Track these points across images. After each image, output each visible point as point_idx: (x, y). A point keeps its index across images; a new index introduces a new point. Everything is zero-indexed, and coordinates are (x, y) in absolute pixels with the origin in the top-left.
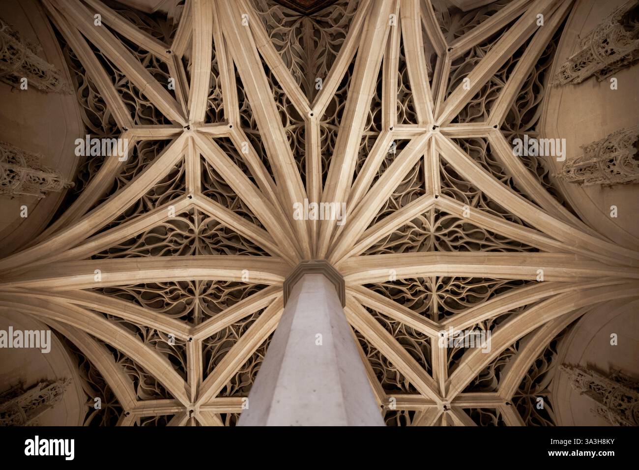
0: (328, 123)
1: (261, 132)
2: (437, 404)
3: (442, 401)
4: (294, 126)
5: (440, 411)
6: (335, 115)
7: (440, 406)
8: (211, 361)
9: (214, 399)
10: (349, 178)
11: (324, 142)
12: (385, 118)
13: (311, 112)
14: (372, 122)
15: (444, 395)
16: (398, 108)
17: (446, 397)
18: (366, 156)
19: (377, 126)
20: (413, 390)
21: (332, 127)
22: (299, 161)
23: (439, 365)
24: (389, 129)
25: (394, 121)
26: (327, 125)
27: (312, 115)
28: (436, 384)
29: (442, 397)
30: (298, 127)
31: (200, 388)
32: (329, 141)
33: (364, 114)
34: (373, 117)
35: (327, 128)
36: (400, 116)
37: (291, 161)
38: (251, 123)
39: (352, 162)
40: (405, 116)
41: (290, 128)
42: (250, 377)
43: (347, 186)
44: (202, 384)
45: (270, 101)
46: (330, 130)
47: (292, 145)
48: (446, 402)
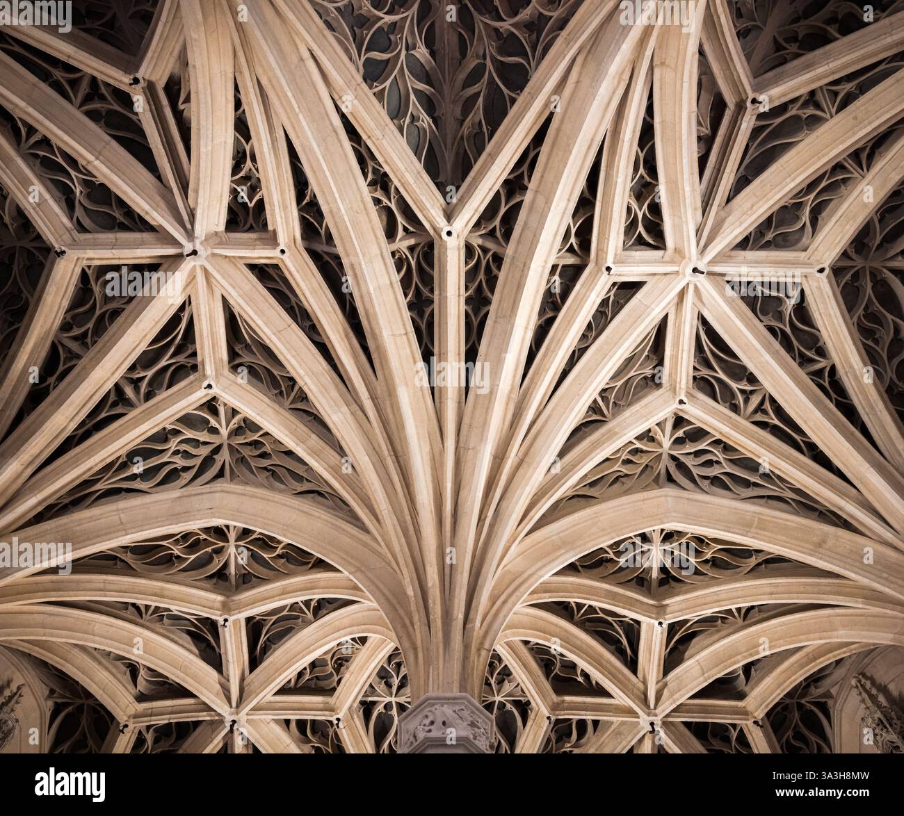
0: (481, 236)
1: (340, 250)
2: (638, 718)
3: (649, 715)
4: (412, 242)
5: (643, 728)
6: (497, 222)
7: (644, 721)
8: (262, 640)
9: (270, 698)
10: (517, 366)
11: (471, 275)
12: (598, 240)
13: (448, 229)
14: (573, 240)
15: (652, 706)
16: (629, 209)
17: (655, 708)
18: (557, 308)
19: (580, 246)
20: (601, 692)
21: (490, 245)
22: (421, 314)
23: (650, 660)
24: (604, 269)
25: (616, 247)
26: (480, 241)
27: (449, 233)
28: (641, 686)
29: (648, 707)
30: (419, 244)
31: (246, 683)
32: (482, 276)
33: (556, 234)
34: (573, 231)
35: (479, 246)
36: (631, 227)
37: (405, 329)
38: (323, 232)
39: (525, 332)
40: (641, 229)
41: (403, 244)
42: (329, 662)
43: (512, 388)
44: (250, 678)
45: (363, 202)
46: (485, 250)
47: (406, 283)
48: (654, 718)
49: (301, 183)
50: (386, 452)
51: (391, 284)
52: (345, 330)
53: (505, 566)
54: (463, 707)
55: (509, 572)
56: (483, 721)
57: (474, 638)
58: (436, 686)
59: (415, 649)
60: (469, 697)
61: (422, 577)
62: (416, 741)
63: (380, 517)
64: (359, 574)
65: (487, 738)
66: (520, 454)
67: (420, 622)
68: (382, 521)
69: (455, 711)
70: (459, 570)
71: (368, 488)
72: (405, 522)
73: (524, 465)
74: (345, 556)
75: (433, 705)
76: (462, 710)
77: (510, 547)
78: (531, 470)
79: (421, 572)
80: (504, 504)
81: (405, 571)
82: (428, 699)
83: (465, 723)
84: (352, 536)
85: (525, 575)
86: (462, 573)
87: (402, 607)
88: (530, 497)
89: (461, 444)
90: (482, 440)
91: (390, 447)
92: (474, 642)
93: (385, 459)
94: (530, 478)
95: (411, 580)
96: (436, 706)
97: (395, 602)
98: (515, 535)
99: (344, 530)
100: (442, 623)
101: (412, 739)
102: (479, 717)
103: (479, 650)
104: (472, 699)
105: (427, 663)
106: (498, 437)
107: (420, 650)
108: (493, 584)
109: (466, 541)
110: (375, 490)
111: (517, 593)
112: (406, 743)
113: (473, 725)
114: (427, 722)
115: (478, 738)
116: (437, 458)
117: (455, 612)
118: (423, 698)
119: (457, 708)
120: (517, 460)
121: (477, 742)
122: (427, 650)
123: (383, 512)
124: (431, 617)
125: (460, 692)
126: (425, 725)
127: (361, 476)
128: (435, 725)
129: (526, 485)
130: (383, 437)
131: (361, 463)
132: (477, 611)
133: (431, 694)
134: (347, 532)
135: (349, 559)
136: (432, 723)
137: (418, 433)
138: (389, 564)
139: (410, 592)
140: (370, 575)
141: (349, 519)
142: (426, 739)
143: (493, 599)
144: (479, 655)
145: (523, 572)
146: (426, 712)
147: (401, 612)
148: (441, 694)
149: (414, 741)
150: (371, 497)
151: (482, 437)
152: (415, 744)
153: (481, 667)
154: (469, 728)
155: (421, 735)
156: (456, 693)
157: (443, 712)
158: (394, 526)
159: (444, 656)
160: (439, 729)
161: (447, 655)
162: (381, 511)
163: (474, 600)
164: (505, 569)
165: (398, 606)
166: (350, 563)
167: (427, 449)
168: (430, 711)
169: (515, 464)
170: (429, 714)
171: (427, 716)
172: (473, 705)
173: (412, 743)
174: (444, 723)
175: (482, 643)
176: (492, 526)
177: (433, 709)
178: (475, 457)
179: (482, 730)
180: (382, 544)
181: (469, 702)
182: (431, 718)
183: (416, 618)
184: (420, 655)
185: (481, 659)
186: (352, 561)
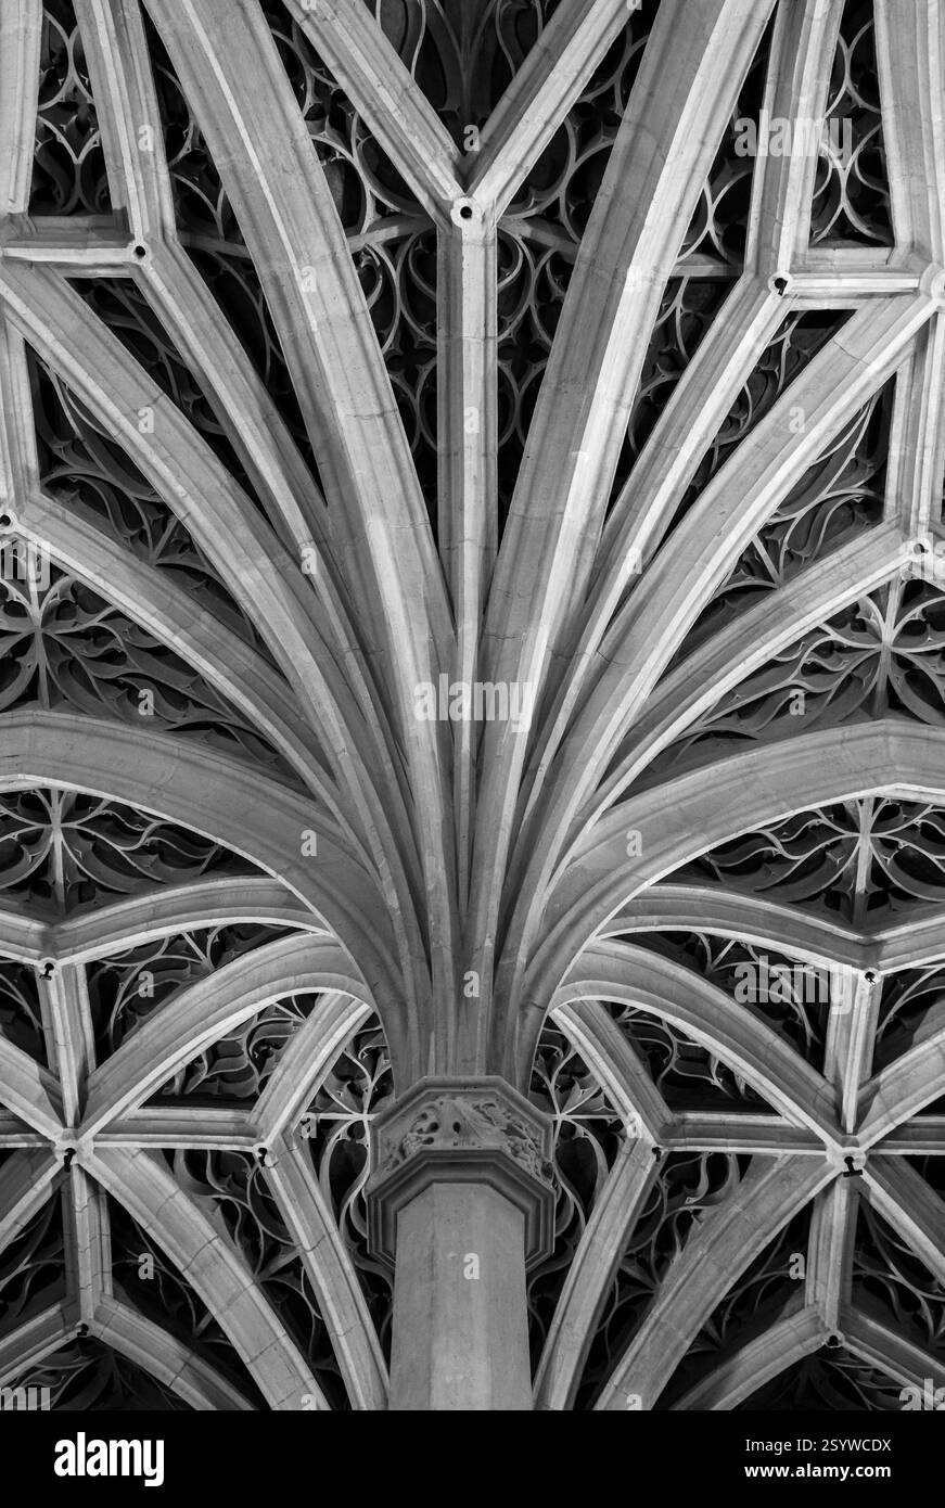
0: (529, 220)
1: (252, 250)
2: (824, 1149)
3: (843, 1144)
4: (393, 232)
5: (833, 1168)
6: (561, 191)
7: (834, 1155)
8: (118, 1006)
9: (135, 1111)
10: (600, 477)
11: (509, 300)
12: (761, 225)
13: (462, 203)
14: (710, 227)
15: (850, 1127)
16: (822, 164)
17: (856, 1131)
18: (678, 365)
19: (725, 240)
20: (755, 1103)
21: (547, 238)
22: (412, 378)
23: (847, 1046)
24: (771, 284)
25: (797, 239)
26: (527, 231)
27: (466, 213)
28: (830, 1092)
29: (843, 1130)
30: (407, 238)
31: (90, 1083)
32: (530, 301)
33: (677, 214)
34: (712, 208)
35: (525, 240)
36: (825, 201)
38: (218, 213)
39: (616, 412)
40: (844, 204)
41: (375, 237)
42: (244, 1049)
43: (590, 520)
44: (97, 1075)
46: (537, 249)
47: (382, 315)
48: (854, 1149)
49: (174, 115)
50: (345, 644)
51: (353, 315)
52: (263, 410)
53: (574, 860)
54: (493, 1101)
55: (582, 869)
56: (531, 1126)
57: (515, 985)
58: (442, 1065)
59: (403, 1005)
60: (504, 1082)
61: (416, 873)
62: (405, 1157)
63: (334, 767)
64: (295, 874)
65: (539, 1156)
66: (605, 648)
67: (411, 954)
68: (338, 775)
69: (477, 1108)
70: (487, 861)
71: (310, 713)
72: (383, 775)
73: (613, 669)
74: (268, 842)
75: (437, 1096)
76: (491, 1105)
77: (584, 823)
78: (625, 677)
79: (415, 866)
80: (573, 742)
81: (382, 864)
82: (427, 1086)
83: (497, 1129)
84: (282, 805)
85: (614, 876)
86: (492, 867)
87: (375, 929)
88: (623, 731)
89: (491, 629)
90: (530, 619)
91: (352, 633)
92: (514, 992)
93: (343, 657)
94: (624, 693)
95: (395, 880)
96: (441, 1099)
97: (364, 923)
98: (595, 802)
99: (265, 794)
100: (454, 956)
101: (396, 1155)
102: (524, 1120)
103: (523, 1007)
104: (510, 1087)
105: (426, 1026)
106: (562, 615)
107: (411, 1004)
108: (551, 889)
109: (499, 809)
110: (325, 715)
111: (598, 909)
112: (385, 1164)
113: (510, 1131)
114: (425, 1125)
115: (522, 1154)
116: (444, 654)
117: (479, 937)
118: (417, 1084)
119: (481, 1102)
120: (599, 658)
121: (519, 1161)
122: (425, 1005)
123: (340, 757)
124: (433, 945)
125: (488, 1074)
126: (420, 1131)
127: (298, 691)
128: (440, 1130)
129: (617, 705)
130: (340, 617)
131: (295, 663)
132: (521, 936)
133: (431, 1077)
134: (273, 798)
135: (276, 847)
136: (434, 1127)
137: (405, 606)
138: (352, 855)
139: (393, 901)
140: (317, 876)
141: (277, 776)
142: (423, 1154)
143: (552, 917)
144: (524, 1016)
145: (609, 871)
146: (423, 1108)
147: (377, 941)
148: (451, 1078)
149: (400, 1158)
150: (318, 730)
151: (531, 614)
152: (403, 1163)
153: (527, 1037)
154: (504, 1135)
155: (414, 1148)
156: (479, 1076)
157: (456, 1108)
158: (361, 782)
159: (458, 1016)
160: (446, 1137)
161: (463, 1015)
162: (336, 755)
163: (515, 917)
164: (576, 864)
165: (370, 931)
166: (279, 856)
167: (423, 637)
168: (431, 1107)
169: (596, 666)
170: (428, 1112)
171: (424, 1116)
172: (512, 1097)
173: (397, 1162)
174: (457, 1127)
175: (529, 996)
176: (550, 782)
177: (436, 1103)
178: (517, 652)
179: (530, 1141)
180: (339, 816)
181: (505, 1091)
182: (432, 1119)
183: (404, 947)
184: (412, 1013)
185: (529, 1023)
186: (282, 851)
